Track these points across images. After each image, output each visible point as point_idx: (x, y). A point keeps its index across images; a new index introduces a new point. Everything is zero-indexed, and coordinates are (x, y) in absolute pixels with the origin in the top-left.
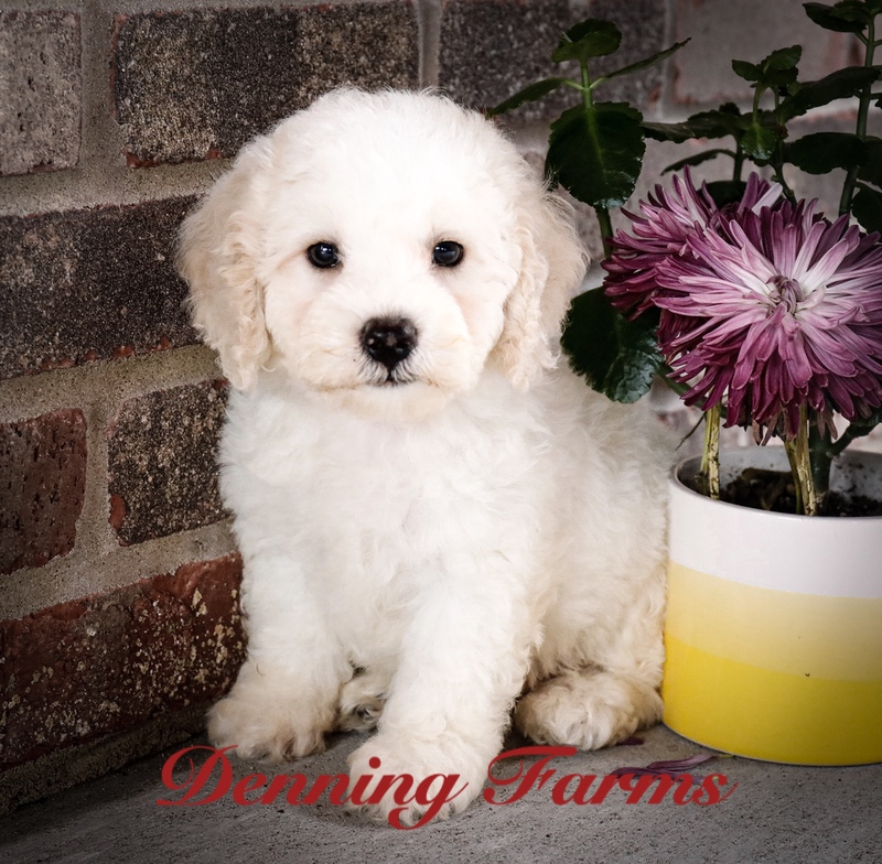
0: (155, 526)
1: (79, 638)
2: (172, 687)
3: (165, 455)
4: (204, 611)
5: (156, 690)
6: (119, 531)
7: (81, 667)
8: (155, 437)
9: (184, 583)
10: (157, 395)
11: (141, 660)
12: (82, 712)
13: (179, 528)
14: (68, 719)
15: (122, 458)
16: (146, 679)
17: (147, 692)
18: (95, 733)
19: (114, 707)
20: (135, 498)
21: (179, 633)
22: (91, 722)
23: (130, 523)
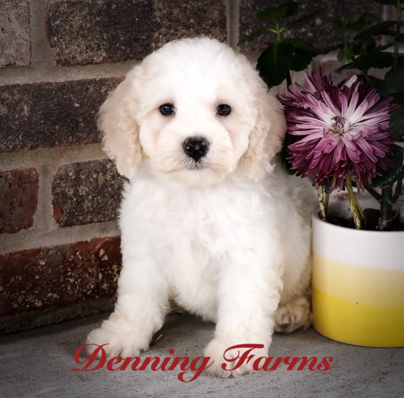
0: (78, 220)
1: (37, 265)
2: (88, 290)
3: (83, 190)
4: (106, 258)
5: (79, 290)
6: (58, 221)
7: (37, 277)
8: (77, 182)
9: (95, 246)
10: (78, 164)
11: (71, 277)
12: (38, 297)
13: (91, 222)
14: (31, 298)
15: (59, 190)
16: (73, 285)
17: (74, 291)
18: (44, 306)
19: (55, 296)
20: (67, 207)
21: (91, 267)
22: (42, 301)
23: (64, 218)
